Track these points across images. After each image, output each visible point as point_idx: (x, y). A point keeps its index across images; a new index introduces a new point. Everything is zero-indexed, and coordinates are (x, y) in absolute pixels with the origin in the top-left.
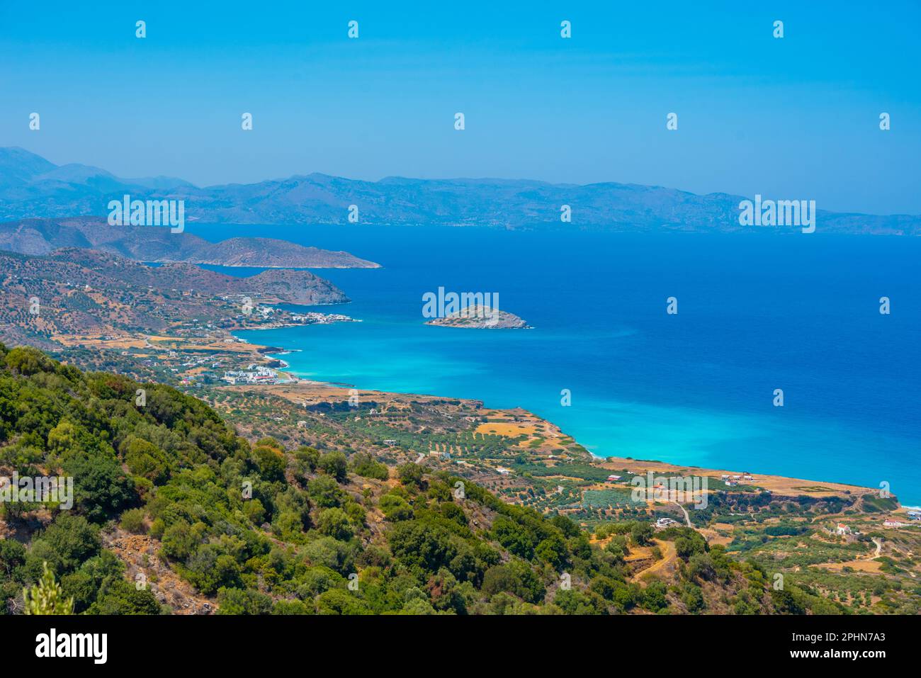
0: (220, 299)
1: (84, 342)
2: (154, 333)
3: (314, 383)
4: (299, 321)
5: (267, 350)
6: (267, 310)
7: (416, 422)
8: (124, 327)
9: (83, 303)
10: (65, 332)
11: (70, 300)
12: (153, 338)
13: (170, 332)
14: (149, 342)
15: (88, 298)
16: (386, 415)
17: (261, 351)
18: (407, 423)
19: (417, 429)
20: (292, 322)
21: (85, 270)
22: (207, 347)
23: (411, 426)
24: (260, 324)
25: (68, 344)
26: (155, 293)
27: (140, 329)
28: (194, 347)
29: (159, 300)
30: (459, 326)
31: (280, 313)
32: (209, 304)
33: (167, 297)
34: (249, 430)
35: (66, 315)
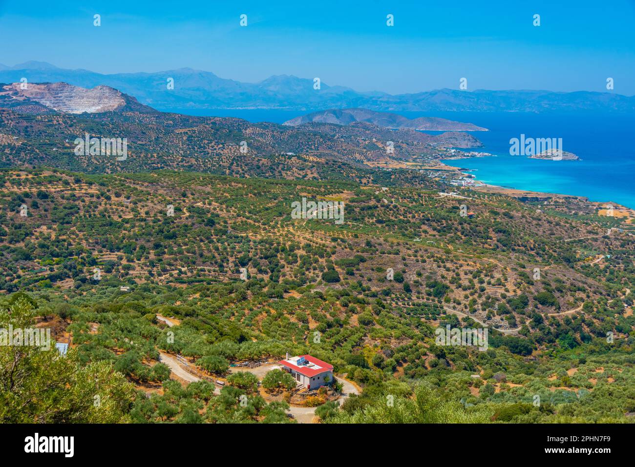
0: (430, 145)
1: (379, 165)
2: (407, 161)
3: (494, 186)
4: (468, 156)
5: (461, 169)
6: (453, 151)
7: (569, 209)
8: (394, 158)
9: (373, 147)
10: (369, 160)
11: (367, 146)
12: (408, 163)
13: (414, 160)
14: (408, 165)
15: (375, 145)
16: (554, 205)
17: (459, 170)
18: (565, 209)
19: (571, 212)
20: (465, 156)
21: (367, 132)
22: (434, 168)
23: (567, 211)
24: (451, 157)
25: (372, 166)
26: (402, 142)
27: (401, 159)
28: (428, 168)
29: (404, 145)
30: (545, 159)
31: (459, 152)
32: (426, 147)
33: (408, 144)
34: (520, 215)
35: (369, 152)
